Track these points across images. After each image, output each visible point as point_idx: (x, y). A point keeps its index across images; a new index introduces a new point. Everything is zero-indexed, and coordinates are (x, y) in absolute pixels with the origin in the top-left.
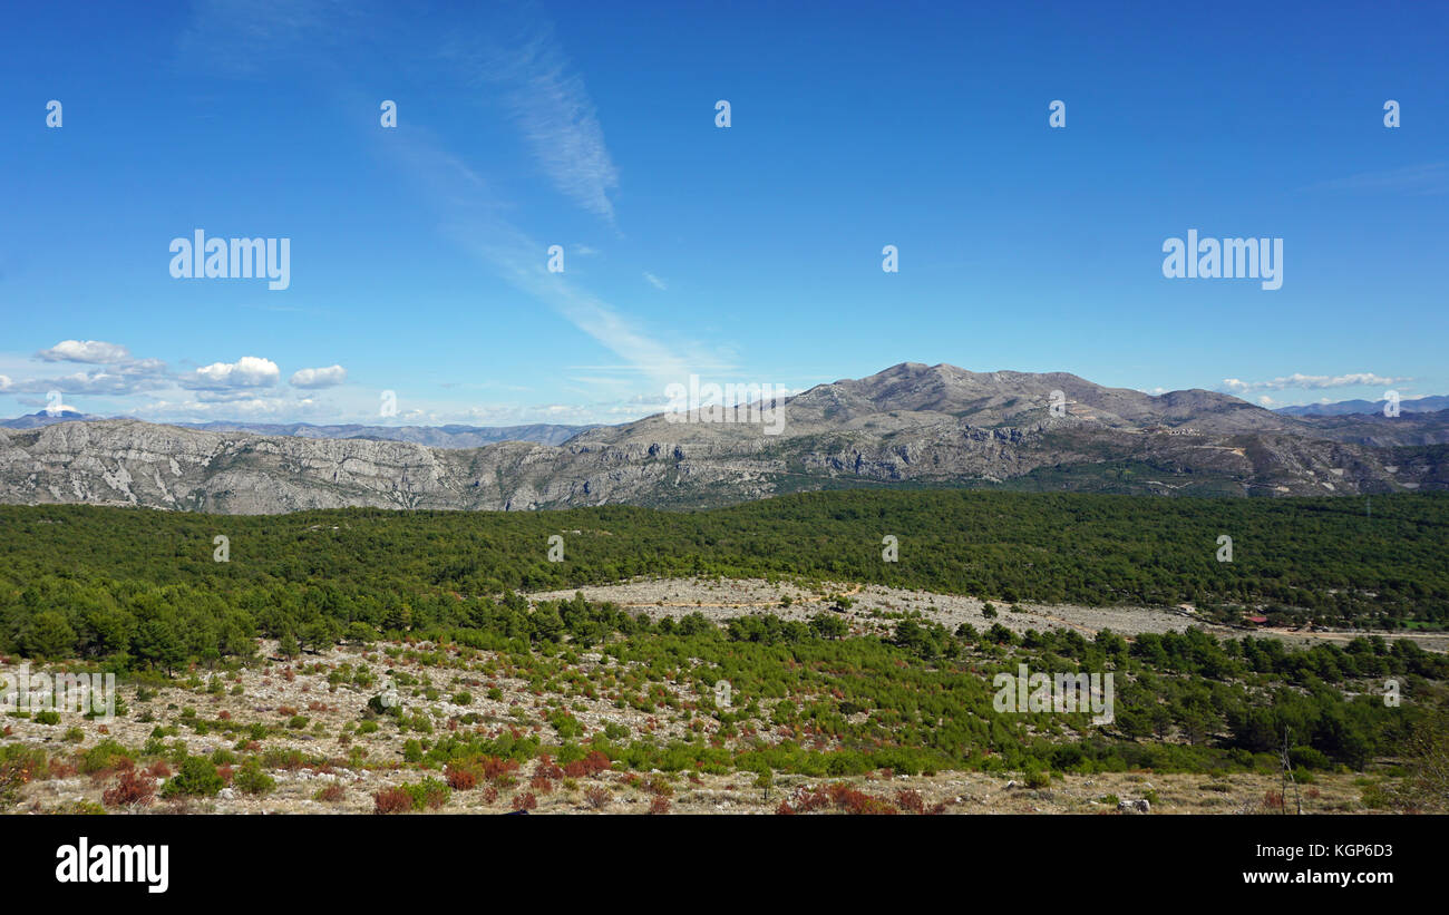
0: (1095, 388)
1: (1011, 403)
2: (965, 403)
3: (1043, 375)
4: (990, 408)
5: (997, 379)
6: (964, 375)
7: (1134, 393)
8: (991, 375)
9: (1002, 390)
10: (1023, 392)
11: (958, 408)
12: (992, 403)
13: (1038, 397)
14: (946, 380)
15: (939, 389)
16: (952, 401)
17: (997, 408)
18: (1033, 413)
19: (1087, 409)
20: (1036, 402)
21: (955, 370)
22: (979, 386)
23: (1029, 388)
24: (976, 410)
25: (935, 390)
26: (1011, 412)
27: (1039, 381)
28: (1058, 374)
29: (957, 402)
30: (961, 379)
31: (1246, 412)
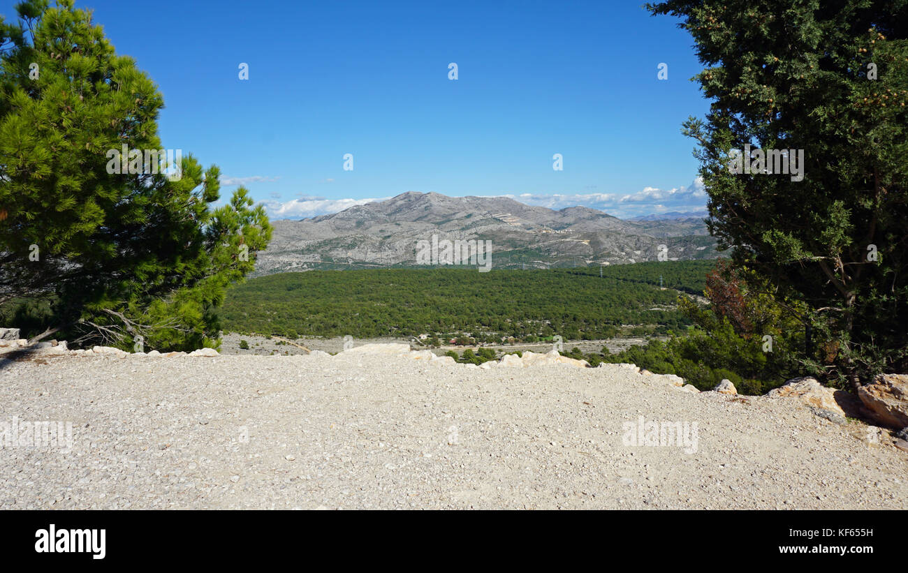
0: (522, 206)
1: (469, 216)
2: (444, 216)
3: (493, 198)
4: (457, 219)
5: (464, 201)
6: (444, 199)
7: (545, 209)
8: (460, 199)
10: (478, 209)
11: (439, 219)
12: (458, 216)
13: (487, 212)
14: (433, 202)
15: (428, 208)
16: (436, 215)
17: (461, 219)
18: (483, 222)
19: (516, 219)
20: (485, 215)
21: (438, 196)
22: (453, 206)
23: (484, 207)
24: (449, 220)
26: (470, 221)
27: (490, 202)
28: (501, 198)
29: (439, 216)
30: (442, 201)
31: (605, 219)
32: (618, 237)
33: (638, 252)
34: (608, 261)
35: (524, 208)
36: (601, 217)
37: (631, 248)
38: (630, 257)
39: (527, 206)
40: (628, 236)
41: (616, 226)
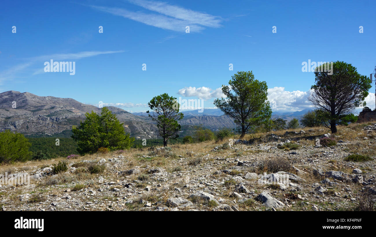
0: (80, 104)
1: (53, 108)
2: (35, 107)
3: (63, 98)
4: (45, 109)
5: (47, 99)
6: (35, 97)
7: (93, 106)
8: (45, 97)
9: (49, 103)
10: (56, 104)
11: (32, 109)
12: (46, 107)
13: (62, 106)
14: (28, 98)
15: (25, 101)
16: (30, 106)
17: (47, 109)
18: (61, 112)
19: (78, 111)
20: (62, 108)
21: (31, 95)
22: (40, 101)
23: (59, 103)
24: (40, 110)
25: (23, 102)
26: (53, 111)
27: (62, 101)
28: (68, 98)
29: (32, 106)
30: (34, 98)
31: (125, 114)
32: (142, 124)
33: (152, 132)
34: (139, 137)
35: (82, 105)
36: (123, 113)
37: (149, 130)
38: (149, 135)
39: (83, 104)
40: (147, 124)
41: (131, 118)
